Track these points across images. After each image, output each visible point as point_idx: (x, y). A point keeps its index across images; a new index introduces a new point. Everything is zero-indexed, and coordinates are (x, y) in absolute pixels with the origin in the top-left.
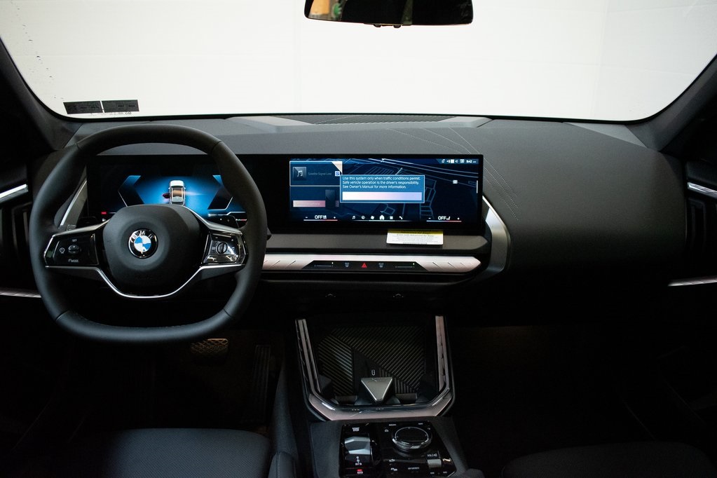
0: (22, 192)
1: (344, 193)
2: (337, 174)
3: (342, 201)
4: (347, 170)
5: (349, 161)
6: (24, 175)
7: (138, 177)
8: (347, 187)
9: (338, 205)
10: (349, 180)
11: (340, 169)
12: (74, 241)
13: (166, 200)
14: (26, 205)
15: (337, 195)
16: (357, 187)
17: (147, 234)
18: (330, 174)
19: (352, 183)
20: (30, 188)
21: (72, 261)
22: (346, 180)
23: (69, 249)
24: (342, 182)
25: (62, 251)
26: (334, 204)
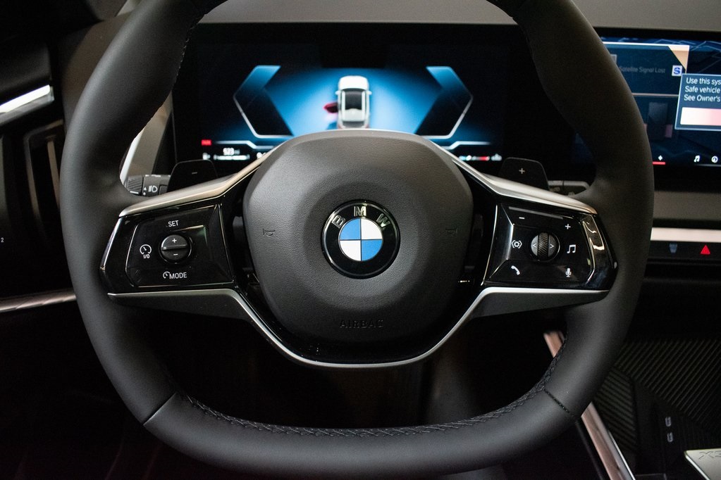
0: (41, 103)
1: (684, 109)
2: (676, 71)
3: (679, 125)
4: (697, 64)
5: (703, 46)
6: (44, 68)
7: (274, 69)
8: (693, 98)
9: (669, 134)
10: (698, 85)
11: (684, 61)
12: (172, 224)
13: (331, 117)
14: (51, 126)
15: (671, 111)
16: (711, 99)
17: (372, 216)
18: (662, 71)
19: (703, 90)
20: (57, 92)
21: (172, 276)
22: (692, 84)
23: (163, 246)
24: (683, 89)
25: (146, 252)
26: (664, 130)
